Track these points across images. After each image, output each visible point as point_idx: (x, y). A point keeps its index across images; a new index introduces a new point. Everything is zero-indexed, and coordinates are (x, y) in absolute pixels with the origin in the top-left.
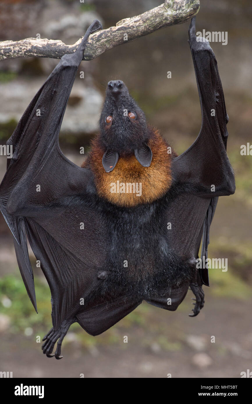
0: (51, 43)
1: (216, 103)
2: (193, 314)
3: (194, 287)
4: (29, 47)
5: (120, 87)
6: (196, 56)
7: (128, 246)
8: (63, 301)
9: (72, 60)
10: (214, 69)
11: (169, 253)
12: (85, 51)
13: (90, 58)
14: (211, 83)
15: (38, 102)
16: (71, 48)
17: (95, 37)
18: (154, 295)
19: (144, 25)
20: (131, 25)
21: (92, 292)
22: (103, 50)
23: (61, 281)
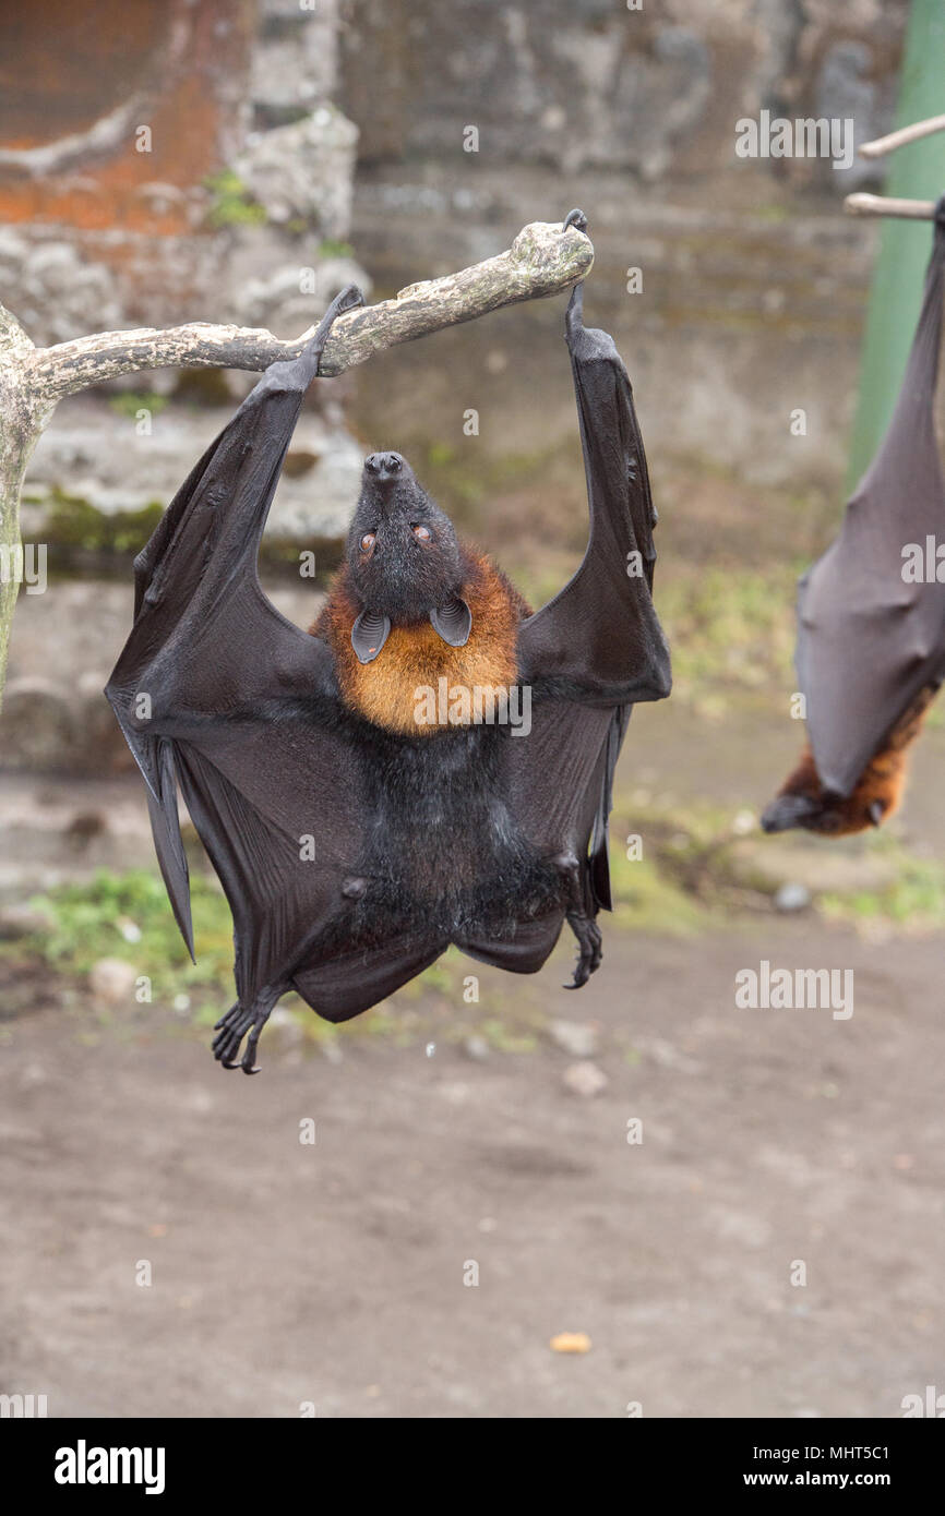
0: (244, 335)
1: (630, 484)
2: (572, 982)
3: (576, 921)
4: (193, 345)
5: (394, 468)
6: (584, 373)
7: (415, 820)
8: (262, 941)
9: (291, 376)
10: (624, 405)
11: (513, 839)
12: (323, 355)
13: (334, 371)
14: (617, 435)
15: (207, 470)
16: (290, 348)
17: (347, 323)
18: (475, 934)
19: (463, 299)
20: (433, 296)
21: (328, 925)
22: (365, 354)
23: (256, 893)
